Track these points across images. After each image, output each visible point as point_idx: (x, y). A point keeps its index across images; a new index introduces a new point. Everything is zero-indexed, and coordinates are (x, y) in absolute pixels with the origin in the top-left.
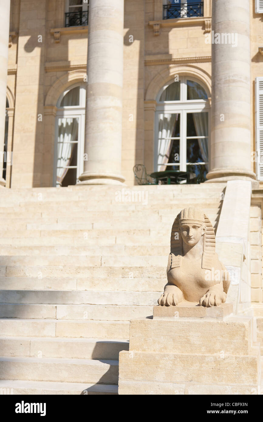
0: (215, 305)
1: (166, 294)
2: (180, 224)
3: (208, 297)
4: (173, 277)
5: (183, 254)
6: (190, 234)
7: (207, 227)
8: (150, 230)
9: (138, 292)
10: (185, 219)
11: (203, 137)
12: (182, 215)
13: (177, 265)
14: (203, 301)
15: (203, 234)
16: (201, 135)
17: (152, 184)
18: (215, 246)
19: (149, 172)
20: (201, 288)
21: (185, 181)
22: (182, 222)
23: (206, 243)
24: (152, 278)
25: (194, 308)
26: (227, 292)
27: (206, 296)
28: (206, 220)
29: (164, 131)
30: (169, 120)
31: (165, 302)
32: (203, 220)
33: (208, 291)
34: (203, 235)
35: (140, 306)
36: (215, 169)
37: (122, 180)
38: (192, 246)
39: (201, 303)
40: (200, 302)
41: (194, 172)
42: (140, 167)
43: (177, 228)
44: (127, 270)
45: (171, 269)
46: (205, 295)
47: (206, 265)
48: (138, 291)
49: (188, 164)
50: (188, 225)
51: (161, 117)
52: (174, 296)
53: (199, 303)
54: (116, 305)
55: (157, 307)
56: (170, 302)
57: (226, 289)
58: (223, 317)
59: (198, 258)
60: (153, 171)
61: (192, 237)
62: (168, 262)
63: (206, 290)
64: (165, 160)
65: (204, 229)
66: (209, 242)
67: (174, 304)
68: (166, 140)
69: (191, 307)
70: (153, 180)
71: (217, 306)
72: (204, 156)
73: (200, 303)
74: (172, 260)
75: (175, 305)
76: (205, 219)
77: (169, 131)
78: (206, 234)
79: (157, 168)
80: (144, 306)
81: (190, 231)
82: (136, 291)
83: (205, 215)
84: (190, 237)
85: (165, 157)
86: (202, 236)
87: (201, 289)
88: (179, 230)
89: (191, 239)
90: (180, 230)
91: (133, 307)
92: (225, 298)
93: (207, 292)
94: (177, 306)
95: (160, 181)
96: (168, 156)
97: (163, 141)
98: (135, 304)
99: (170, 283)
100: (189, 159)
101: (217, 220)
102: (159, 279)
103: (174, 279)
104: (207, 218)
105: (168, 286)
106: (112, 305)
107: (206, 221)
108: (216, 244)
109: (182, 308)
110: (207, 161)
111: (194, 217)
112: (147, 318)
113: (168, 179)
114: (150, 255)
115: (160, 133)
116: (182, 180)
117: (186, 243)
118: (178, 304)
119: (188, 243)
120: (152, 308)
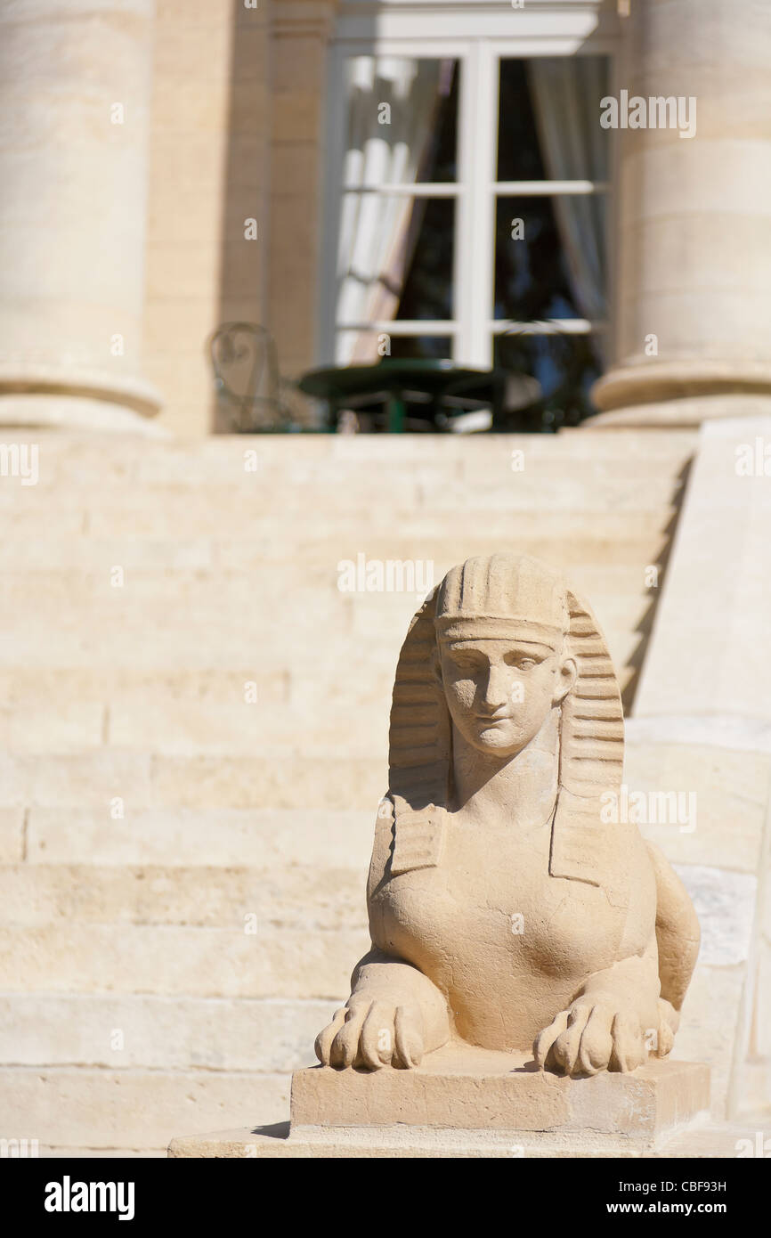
0: (614, 1066)
1: (360, 1009)
2: (439, 639)
3: (579, 1024)
4: (397, 920)
5: (455, 798)
6: (494, 697)
7: (580, 662)
8: (286, 677)
9: (217, 1002)
10: (465, 613)
11: (582, 187)
12: (453, 596)
13: (419, 854)
14: (554, 1047)
15: (559, 694)
16: (571, 176)
17: (306, 431)
18: (620, 761)
19: (294, 368)
20: (546, 980)
21: (481, 419)
22: (453, 633)
23: (574, 744)
24: (293, 925)
25: (504, 1082)
26: (681, 1001)
27: (570, 1020)
28: (576, 621)
29: (377, 148)
30: (402, 88)
31: (352, 1050)
32: (557, 624)
33: (581, 992)
34: (559, 703)
35: (224, 1076)
36: (637, 359)
37: (147, 408)
38: (501, 761)
39: (543, 1057)
40: (536, 1052)
41: (531, 372)
42: (241, 340)
43: (426, 661)
44: (161, 884)
45: (389, 875)
46: (562, 1017)
47: (572, 861)
48: (219, 995)
49: (503, 326)
50: (481, 646)
51: (362, 73)
52: (401, 1020)
53: (532, 1058)
54: (102, 1066)
55: (312, 1074)
56: (378, 1046)
57: (674, 983)
58: (652, 1130)
59: (532, 823)
60: (314, 363)
61: (501, 712)
62: (377, 842)
63: (569, 987)
64: (379, 307)
65: (565, 672)
66: (591, 737)
67: (399, 1062)
68: (384, 195)
69: (488, 1076)
70: (314, 410)
71: (626, 1072)
72: (584, 288)
73: (536, 1057)
74: (393, 831)
75: (404, 1066)
76: (573, 615)
77: (402, 151)
78: (579, 697)
79: (330, 344)
80: (248, 1071)
81: (491, 682)
82: (208, 996)
83: (570, 595)
84: (494, 710)
85: (377, 291)
86: (555, 704)
87: (541, 983)
88: (436, 676)
89: (499, 719)
90: (441, 675)
91: (190, 1076)
92: (669, 1030)
93: (576, 997)
94: (414, 1070)
95: (349, 418)
96: (397, 279)
97: (370, 202)
98: (203, 1062)
99: (383, 952)
100: (506, 301)
101: (646, 627)
102: (331, 934)
103: (404, 930)
104: (584, 615)
105: (374, 968)
106: (80, 1066)
107: (578, 630)
108: (627, 752)
109: (443, 1081)
110: (603, 314)
111: (513, 604)
112: (257, 1132)
113: (393, 409)
114: (285, 805)
115: (354, 159)
116: (467, 411)
117: (469, 739)
118: (420, 1056)
119: (480, 741)
120: (285, 1083)
